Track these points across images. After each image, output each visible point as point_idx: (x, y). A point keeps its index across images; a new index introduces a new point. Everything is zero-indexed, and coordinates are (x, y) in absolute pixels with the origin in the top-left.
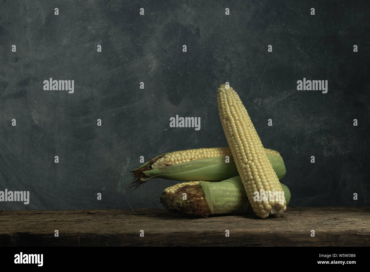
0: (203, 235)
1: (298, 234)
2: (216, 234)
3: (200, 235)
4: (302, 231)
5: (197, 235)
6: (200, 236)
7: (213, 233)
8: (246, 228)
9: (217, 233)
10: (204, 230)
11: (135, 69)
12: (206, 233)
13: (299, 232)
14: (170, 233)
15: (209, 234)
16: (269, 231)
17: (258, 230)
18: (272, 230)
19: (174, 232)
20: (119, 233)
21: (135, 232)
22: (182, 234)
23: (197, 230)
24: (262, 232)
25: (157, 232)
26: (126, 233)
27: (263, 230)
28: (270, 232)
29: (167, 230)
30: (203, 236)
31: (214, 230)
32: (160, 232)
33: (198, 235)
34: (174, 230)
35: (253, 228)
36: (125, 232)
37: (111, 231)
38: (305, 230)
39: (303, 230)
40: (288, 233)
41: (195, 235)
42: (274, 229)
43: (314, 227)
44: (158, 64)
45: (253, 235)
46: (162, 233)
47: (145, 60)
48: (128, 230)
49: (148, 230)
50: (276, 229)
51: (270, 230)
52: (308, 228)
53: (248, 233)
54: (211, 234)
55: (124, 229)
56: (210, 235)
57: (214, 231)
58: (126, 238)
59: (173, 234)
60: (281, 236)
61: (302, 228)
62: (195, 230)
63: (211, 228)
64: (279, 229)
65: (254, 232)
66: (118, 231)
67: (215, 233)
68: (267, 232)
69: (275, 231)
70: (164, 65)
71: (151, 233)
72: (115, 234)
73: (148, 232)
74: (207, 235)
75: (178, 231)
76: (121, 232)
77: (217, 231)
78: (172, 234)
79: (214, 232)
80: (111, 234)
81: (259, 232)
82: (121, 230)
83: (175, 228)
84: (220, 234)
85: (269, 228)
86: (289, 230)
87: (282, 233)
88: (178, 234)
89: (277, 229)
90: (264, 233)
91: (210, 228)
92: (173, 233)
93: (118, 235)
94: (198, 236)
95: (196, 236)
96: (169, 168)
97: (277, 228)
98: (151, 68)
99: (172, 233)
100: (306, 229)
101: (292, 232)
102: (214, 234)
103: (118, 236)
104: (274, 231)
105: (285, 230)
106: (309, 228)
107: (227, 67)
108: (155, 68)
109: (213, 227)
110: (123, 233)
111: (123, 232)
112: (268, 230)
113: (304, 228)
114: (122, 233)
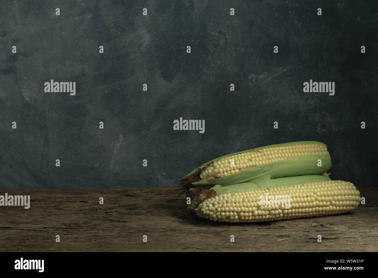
11: (127, 44)
44: (150, 38)
47: (137, 34)
70: (157, 39)
96: (219, 180)
98: (144, 42)
107: (222, 41)
108: (148, 43)
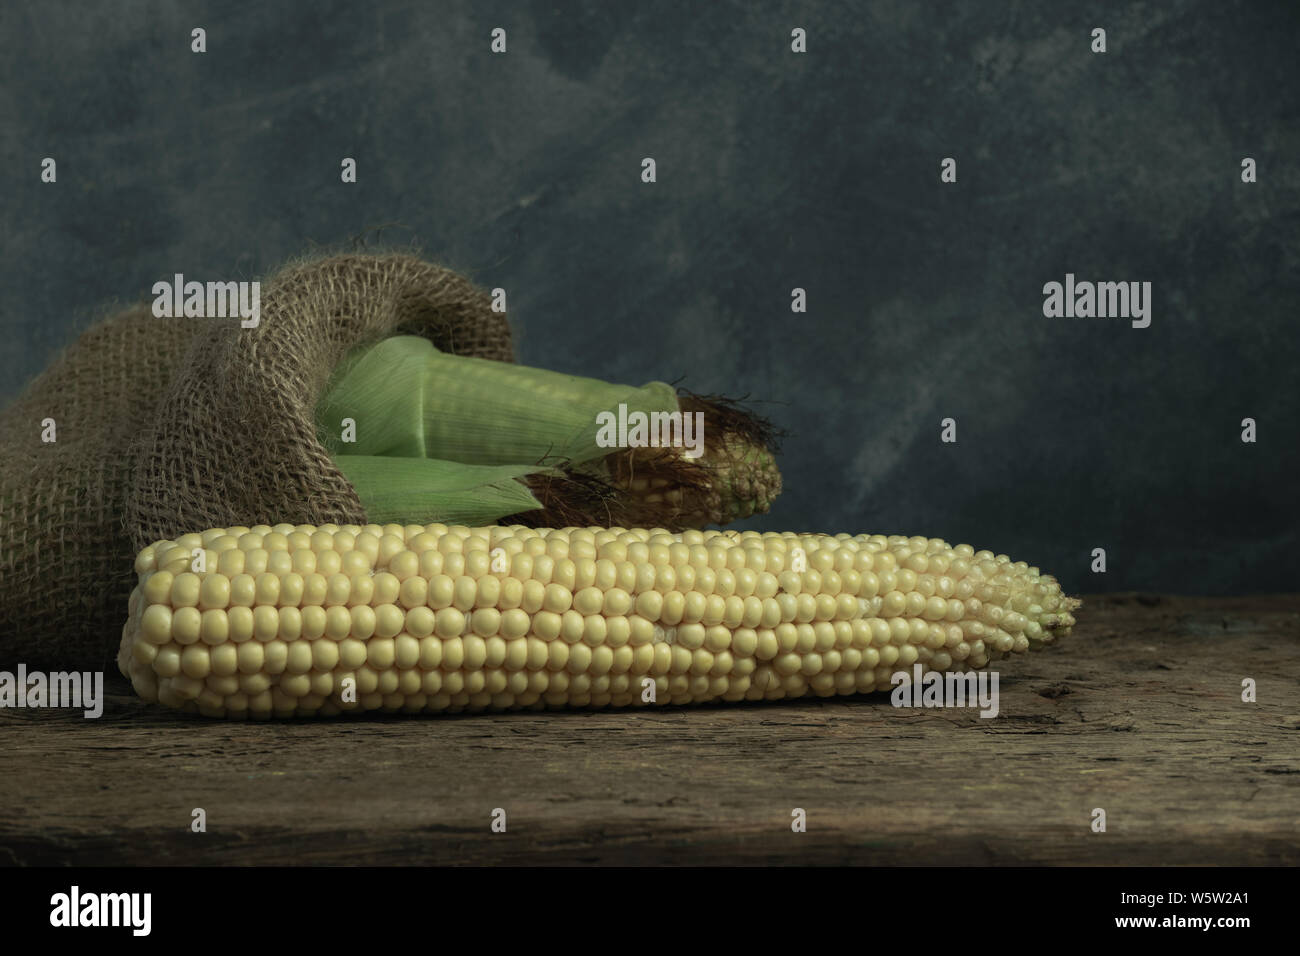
0: (586, 841)
1: (1108, 845)
2: (654, 837)
3: (569, 841)
4: (1131, 827)
5: (551, 844)
6: (569, 847)
7: (641, 830)
8: (822, 805)
9: (662, 831)
10: (588, 817)
12: (601, 832)
13: (1119, 835)
14: (404, 830)
15: (616, 837)
16: (949, 826)
17: (888, 819)
18: (961, 822)
19: (428, 824)
20: (125, 829)
21: (217, 826)
22: (468, 836)
23: (555, 813)
24: (910, 829)
25: (335, 826)
26: (162, 828)
27: (915, 819)
28: (957, 831)
29: (388, 816)
30: (584, 845)
31: (644, 813)
32: (351, 826)
33: (561, 842)
34: (429, 812)
35: (863, 801)
36: (160, 822)
37: (84, 816)
38: (1148, 823)
39: (1137, 823)
40: (1052, 838)
41: (540, 843)
42: (975, 811)
43: (1200, 804)
45: (857, 847)
46: (361, 832)
48: (179, 807)
49: (287, 809)
50: (986, 811)
51: (954, 822)
52: (1170, 810)
53: (830, 833)
54: (629, 840)
55: (157, 806)
56: (622, 841)
57: (642, 823)
58: (167, 853)
59: (422, 834)
60: (1014, 852)
61: (1133, 807)
62: (542, 816)
63: (634, 801)
64: (1002, 812)
65: (865, 832)
66: (124, 817)
67: (649, 834)
68: (938, 828)
69: (981, 822)
71: (301, 826)
72: (106, 832)
73: (288, 826)
74: (609, 842)
75: (446, 820)
76: (135, 824)
77: (664, 819)
78: (412, 835)
79: (642, 826)
80: (84, 831)
81: (890, 829)
82: (137, 809)
83: (439, 799)
84: (674, 837)
85: (947, 808)
86: (1058, 821)
87: (1021, 835)
88: (445, 835)
89: (997, 814)
90: (917, 835)
91: (626, 802)
92: (424, 828)
93: (120, 840)
94: (557, 848)
95: (544, 849)
97: (998, 805)
99: (414, 830)
100: (1152, 816)
101: (1077, 834)
102: (643, 838)
103: (123, 845)
104: (980, 827)
105: (1040, 821)
106: (1172, 805)
109: (642, 796)
110: (148, 828)
111: (150, 824)
112: (941, 820)
113: (1145, 805)
114: (144, 825)
